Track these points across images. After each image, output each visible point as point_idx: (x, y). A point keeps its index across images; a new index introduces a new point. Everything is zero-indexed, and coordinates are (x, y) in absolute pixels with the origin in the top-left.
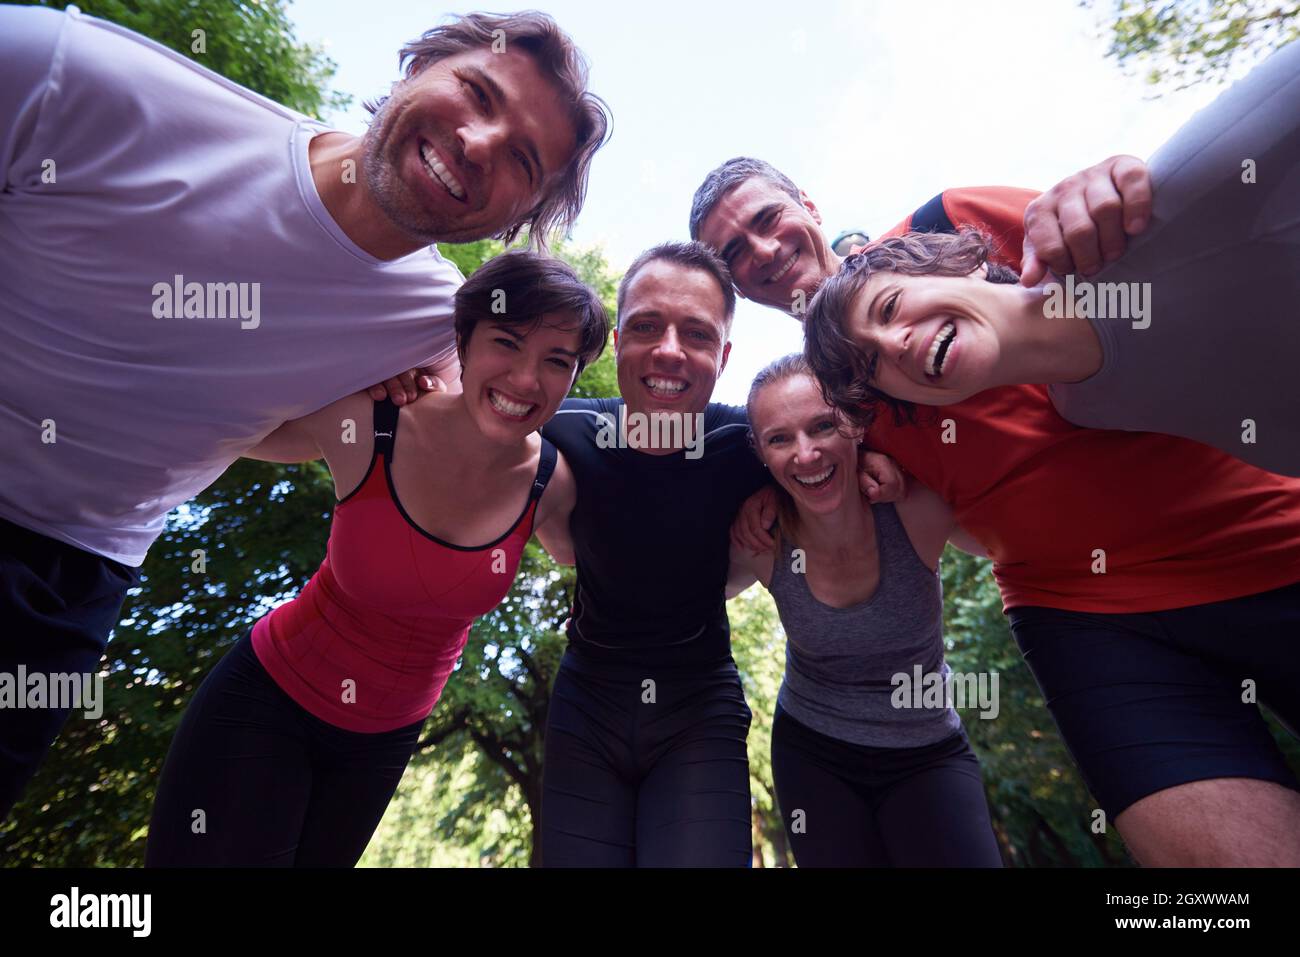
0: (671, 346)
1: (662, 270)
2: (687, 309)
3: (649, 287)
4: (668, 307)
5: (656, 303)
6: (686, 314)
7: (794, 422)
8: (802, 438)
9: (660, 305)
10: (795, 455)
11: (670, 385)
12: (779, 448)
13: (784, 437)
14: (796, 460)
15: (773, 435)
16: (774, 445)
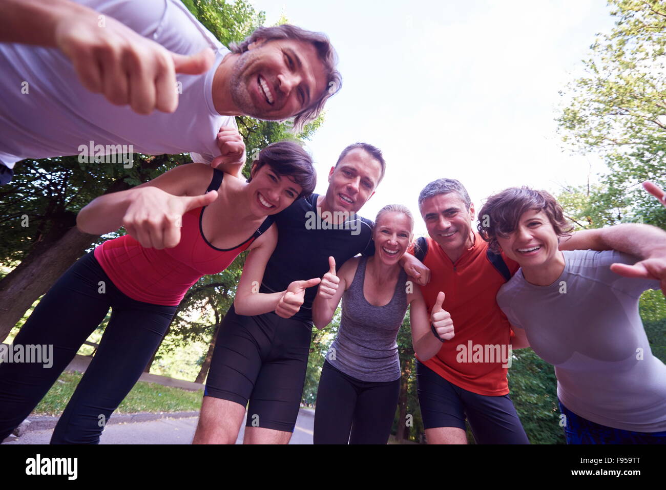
0: (356, 185)
1: (363, 154)
2: (368, 173)
3: (356, 158)
4: (361, 170)
5: (356, 166)
6: (367, 175)
7: (395, 229)
8: (395, 235)
9: (358, 167)
10: (389, 240)
11: (349, 200)
12: (385, 235)
13: (388, 232)
14: (389, 242)
15: (384, 229)
16: (383, 233)
